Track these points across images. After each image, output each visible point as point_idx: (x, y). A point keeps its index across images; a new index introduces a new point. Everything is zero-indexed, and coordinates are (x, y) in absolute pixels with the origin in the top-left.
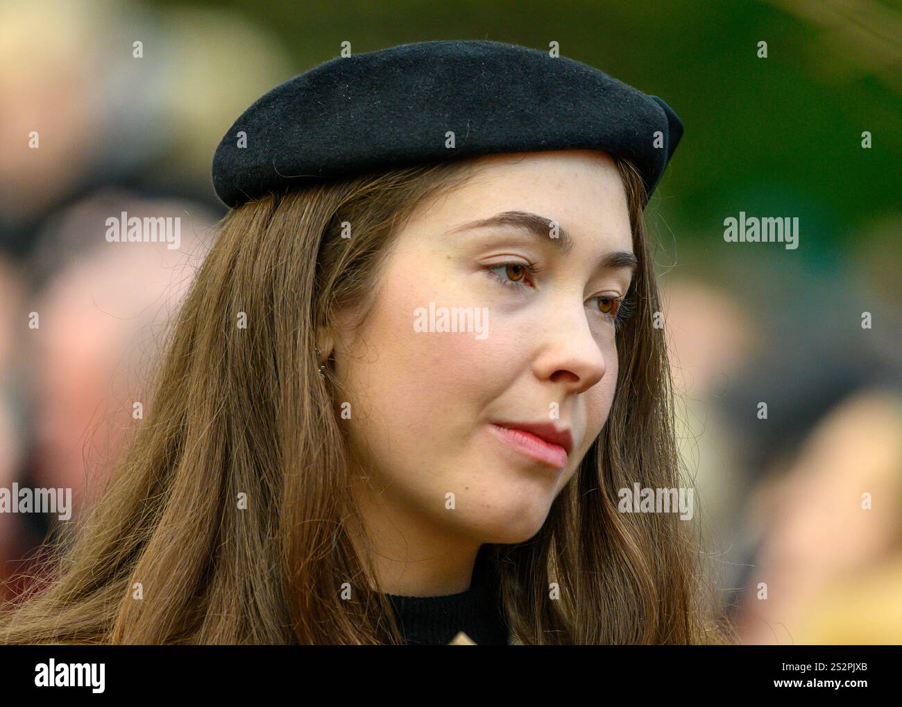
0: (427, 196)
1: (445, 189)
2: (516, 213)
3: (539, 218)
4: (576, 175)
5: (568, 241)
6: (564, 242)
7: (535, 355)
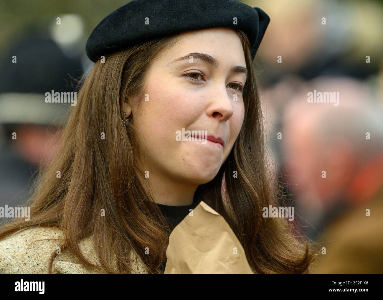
0: (161, 50)
1: (167, 47)
2: (195, 53)
3: (204, 54)
4: (219, 37)
5: (217, 62)
6: (215, 63)
7: (207, 107)
